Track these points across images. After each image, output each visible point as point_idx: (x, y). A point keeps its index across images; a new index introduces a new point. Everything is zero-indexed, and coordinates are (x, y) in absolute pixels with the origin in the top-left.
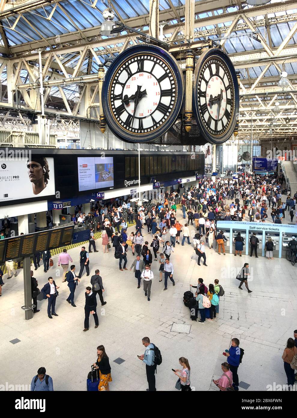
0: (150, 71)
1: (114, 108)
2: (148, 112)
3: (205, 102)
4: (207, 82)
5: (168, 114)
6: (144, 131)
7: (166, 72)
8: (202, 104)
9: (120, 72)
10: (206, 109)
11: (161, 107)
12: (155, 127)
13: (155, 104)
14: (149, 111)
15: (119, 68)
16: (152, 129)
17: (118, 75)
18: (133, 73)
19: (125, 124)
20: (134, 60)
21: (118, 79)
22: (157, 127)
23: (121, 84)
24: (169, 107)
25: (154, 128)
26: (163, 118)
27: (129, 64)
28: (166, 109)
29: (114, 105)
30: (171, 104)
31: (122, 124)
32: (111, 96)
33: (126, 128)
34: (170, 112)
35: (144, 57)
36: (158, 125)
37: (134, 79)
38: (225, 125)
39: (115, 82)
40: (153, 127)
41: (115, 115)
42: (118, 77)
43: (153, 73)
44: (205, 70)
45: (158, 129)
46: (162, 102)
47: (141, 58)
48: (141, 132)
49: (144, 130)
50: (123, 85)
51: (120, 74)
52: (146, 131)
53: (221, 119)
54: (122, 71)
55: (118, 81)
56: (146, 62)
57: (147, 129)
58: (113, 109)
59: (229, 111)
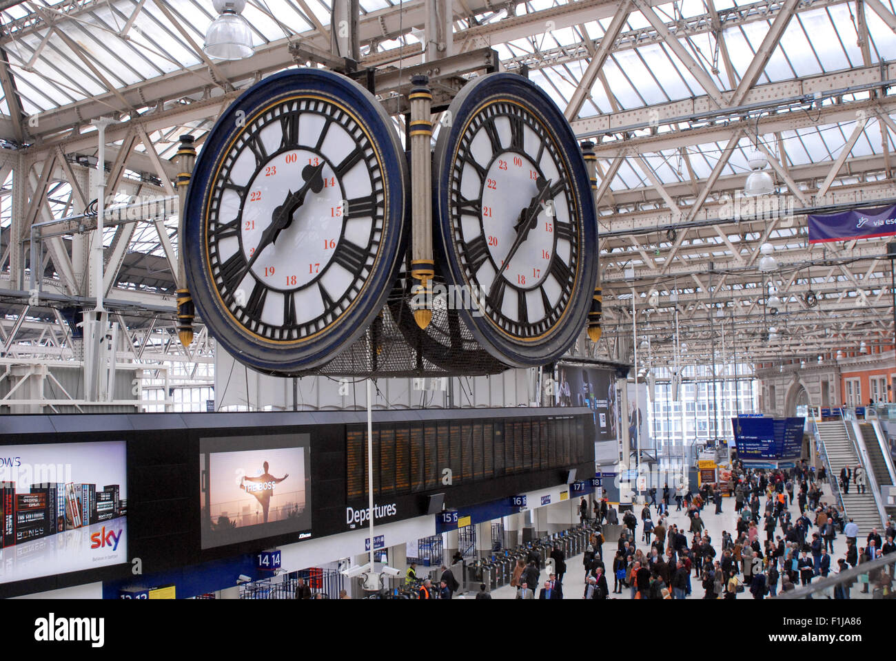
0: (314, 145)
1: (218, 264)
2: (311, 272)
3: (477, 233)
4: (482, 173)
5: (365, 273)
6: (299, 333)
7: (358, 146)
8: (467, 240)
9: (234, 153)
10: (484, 256)
11: (346, 254)
12: (329, 319)
13: (328, 245)
14: (313, 266)
15: (232, 144)
16: (322, 325)
17: (229, 163)
18: (269, 153)
19: (245, 311)
20: (273, 115)
21: (228, 174)
22: (335, 317)
23: (238, 189)
24: (366, 253)
25: (325, 322)
26: (353, 286)
27: (260, 129)
28: (359, 258)
29: (217, 254)
30: (372, 242)
31: (239, 314)
32: (209, 227)
33: (248, 326)
34: (369, 268)
35: (299, 107)
36: (338, 311)
37: (271, 171)
38: (553, 303)
39: (220, 184)
40: (323, 317)
41: (220, 287)
42: (229, 170)
43: (323, 150)
44: (473, 135)
45: (338, 322)
46: (348, 237)
47: (290, 108)
48: (290, 338)
49: (299, 328)
50: (243, 192)
51: (234, 160)
52: (304, 333)
53: (540, 286)
54: (240, 151)
55: (229, 182)
56: (304, 120)
57: (307, 325)
58: (214, 267)
59: (567, 262)
